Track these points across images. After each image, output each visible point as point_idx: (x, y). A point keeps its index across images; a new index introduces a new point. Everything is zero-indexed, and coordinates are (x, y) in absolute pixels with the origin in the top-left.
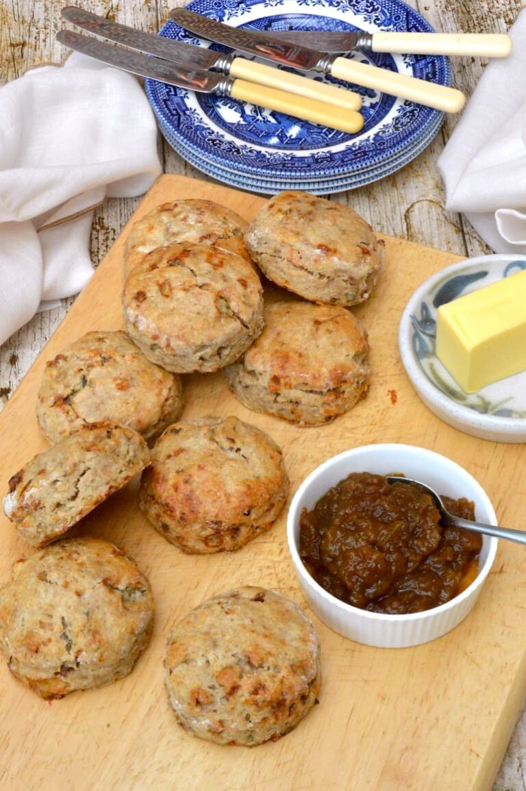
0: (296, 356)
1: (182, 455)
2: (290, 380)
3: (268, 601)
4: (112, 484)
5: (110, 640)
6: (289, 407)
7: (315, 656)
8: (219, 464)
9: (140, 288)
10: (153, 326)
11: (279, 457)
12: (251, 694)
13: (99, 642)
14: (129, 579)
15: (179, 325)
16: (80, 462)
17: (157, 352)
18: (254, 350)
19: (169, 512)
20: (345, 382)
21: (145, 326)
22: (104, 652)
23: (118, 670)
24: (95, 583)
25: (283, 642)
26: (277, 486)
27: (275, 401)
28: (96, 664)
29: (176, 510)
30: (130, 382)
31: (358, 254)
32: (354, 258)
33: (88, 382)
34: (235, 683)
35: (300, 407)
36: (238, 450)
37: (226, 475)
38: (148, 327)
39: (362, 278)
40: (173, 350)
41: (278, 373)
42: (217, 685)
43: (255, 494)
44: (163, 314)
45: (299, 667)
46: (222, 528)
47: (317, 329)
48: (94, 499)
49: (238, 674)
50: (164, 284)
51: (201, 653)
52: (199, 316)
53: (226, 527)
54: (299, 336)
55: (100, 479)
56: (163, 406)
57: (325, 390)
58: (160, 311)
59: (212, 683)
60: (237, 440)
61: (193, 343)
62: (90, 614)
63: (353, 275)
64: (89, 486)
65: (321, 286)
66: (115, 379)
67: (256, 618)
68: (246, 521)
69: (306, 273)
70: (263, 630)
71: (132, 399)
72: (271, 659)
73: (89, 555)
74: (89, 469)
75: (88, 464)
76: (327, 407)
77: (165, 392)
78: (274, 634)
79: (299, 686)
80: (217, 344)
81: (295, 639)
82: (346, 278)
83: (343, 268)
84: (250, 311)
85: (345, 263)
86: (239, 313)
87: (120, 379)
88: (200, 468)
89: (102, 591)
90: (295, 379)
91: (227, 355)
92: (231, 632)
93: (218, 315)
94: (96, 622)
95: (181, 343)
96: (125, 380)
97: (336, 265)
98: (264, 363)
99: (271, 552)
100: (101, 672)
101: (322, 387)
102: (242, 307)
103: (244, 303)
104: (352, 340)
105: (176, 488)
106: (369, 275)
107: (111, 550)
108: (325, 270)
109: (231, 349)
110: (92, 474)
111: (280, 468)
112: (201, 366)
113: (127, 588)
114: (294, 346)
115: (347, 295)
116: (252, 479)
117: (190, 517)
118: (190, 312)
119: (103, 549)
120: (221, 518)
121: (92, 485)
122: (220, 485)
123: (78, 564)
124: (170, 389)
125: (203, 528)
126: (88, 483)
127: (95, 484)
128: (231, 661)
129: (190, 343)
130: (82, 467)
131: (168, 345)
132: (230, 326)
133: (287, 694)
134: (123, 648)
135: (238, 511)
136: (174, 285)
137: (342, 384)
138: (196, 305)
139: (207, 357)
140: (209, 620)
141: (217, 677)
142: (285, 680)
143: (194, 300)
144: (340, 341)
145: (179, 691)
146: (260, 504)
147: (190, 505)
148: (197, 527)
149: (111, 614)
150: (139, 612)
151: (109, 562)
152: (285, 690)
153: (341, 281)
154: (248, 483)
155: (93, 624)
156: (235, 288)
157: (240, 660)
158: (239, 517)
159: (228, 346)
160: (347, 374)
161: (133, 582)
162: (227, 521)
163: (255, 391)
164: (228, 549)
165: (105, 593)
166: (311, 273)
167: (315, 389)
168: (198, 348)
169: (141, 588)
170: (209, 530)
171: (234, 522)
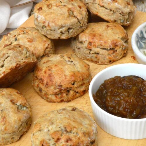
0: (98, 35)
1: (49, 62)
2: (95, 43)
3: (77, 111)
4: (18, 63)
5: (10, 121)
6: (95, 55)
7: (95, 132)
8: (63, 65)
9: (40, 6)
10: (43, 18)
11: (88, 67)
12: (65, 142)
13: (5, 121)
14: (22, 101)
15: (53, 18)
16: (6, 53)
17: (45, 29)
18: (82, 33)
19: (42, 82)
20: (117, 46)
21: (40, 18)
22: (7, 126)
23: (13, 136)
24: (7, 100)
25: (81, 125)
26: (86, 76)
27: (90, 53)
28: (3, 131)
29: (44, 81)
30: (33, 40)
31: (125, 4)
32: (124, 4)
33: (17, 40)
34: (59, 137)
35: (99, 55)
36: (72, 62)
37: (66, 69)
38: (41, 19)
39: (127, 13)
40: (50, 27)
41: (91, 40)
42: (51, 139)
43: (77, 76)
44: (47, 14)
45: (87, 134)
46: (62, 88)
47: (107, 28)
48: (10, 68)
49: (60, 134)
50: (49, 5)
51: (46, 127)
52: (61, 15)
53: (64, 88)
54: (100, 30)
55: (13, 60)
56: (45, 50)
57: (109, 48)
58: (46, 13)
59: (50, 138)
60: (71, 58)
61: (58, 24)
62: (3, 111)
63: (123, 11)
64: (8, 62)
65: (110, 14)
66: (27, 39)
67: (71, 115)
68: (72, 87)
69: (104, 9)
70: (73, 119)
71: (33, 45)
72: (75, 129)
73: (7, 92)
74: (10, 56)
75: (9, 54)
76: (110, 56)
77: (46, 45)
78: (78, 121)
79: (86, 141)
80: (67, 26)
81: (87, 124)
82: (120, 12)
83: (119, 8)
84: (81, 16)
85: (120, 6)
86: (77, 16)
87: (30, 39)
88: (56, 66)
89: (9, 104)
90: (97, 43)
91: (72, 32)
92: (60, 119)
93: (69, 15)
94: (5, 114)
95: (54, 24)
96: (31, 39)
97: (116, 6)
98: (86, 38)
99: (82, 103)
100: (6, 136)
101: (108, 47)
102: (79, 14)
103: (79, 13)
104: (121, 32)
105: (45, 72)
106: (129, 13)
107: (16, 92)
108: (112, 7)
109: (73, 30)
110: (10, 58)
111: (88, 70)
112: (61, 35)
113: (20, 105)
114: (98, 32)
115: (120, 19)
116: (76, 71)
117: (50, 83)
118: (58, 13)
119: (13, 91)
120: (62, 84)
121: (10, 62)
122: (63, 72)
123: (2, 94)
124: (49, 45)
125: (55, 88)
126: (8, 61)
127: (11, 62)
128: (58, 129)
129: (57, 25)
130: (7, 55)
131: (49, 25)
132: (73, 20)
133: (80, 144)
134: (15, 126)
135: (69, 82)
136: (53, 5)
137: (116, 47)
138: (60, 11)
139: (63, 32)
140: (51, 116)
141: (51, 135)
142: (80, 138)
143: (60, 10)
144: (116, 32)
145: (36, 142)
146: (78, 80)
147: (50, 78)
148: (52, 88)
149: (12, 112)
150: (24, 113)
151: (14, 95)
152: (80, 142)
153: (118, 13)
154: (74, 72)
155: (4, 114)
156: (76, 8)
157: (62, 130)
158: (69, 85)
159: (72, 28)
160: (118, 43)
161: (23, 103)
162: (64, 85)
163: (82, 50)
164: (65, 100)
165: (10, 104)
166: (106, 8)
167: (105, 48)
168: (60, 27)
169: (26, 106)
170: (57, 89)
171: (67, 86)
